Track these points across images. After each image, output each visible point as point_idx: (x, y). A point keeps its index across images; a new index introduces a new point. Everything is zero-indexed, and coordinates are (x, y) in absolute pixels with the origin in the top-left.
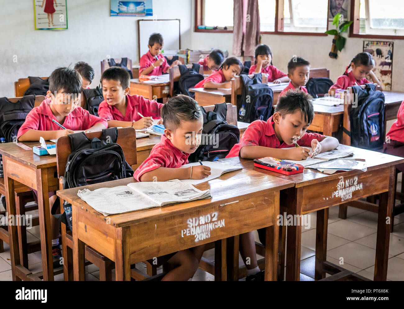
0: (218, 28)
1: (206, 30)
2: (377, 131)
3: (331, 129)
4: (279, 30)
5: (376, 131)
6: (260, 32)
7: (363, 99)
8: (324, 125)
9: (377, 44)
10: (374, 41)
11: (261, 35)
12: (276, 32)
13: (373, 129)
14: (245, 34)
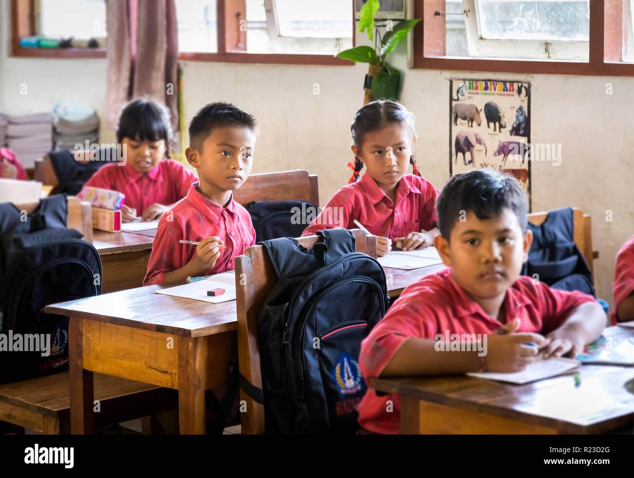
0: (73, 43)
1: (40, 51)
2: (359, 379)
3: (199, 381)
4: (229, 50)
5: (355, 380)
6: (179, 55)
7: (297, 284)
8: (180, 366)
9: (486, 88)
10: (477, 80)
11: (182, 62)
12: (222, 56)
13: (346, 375)
14: (137, 62)
